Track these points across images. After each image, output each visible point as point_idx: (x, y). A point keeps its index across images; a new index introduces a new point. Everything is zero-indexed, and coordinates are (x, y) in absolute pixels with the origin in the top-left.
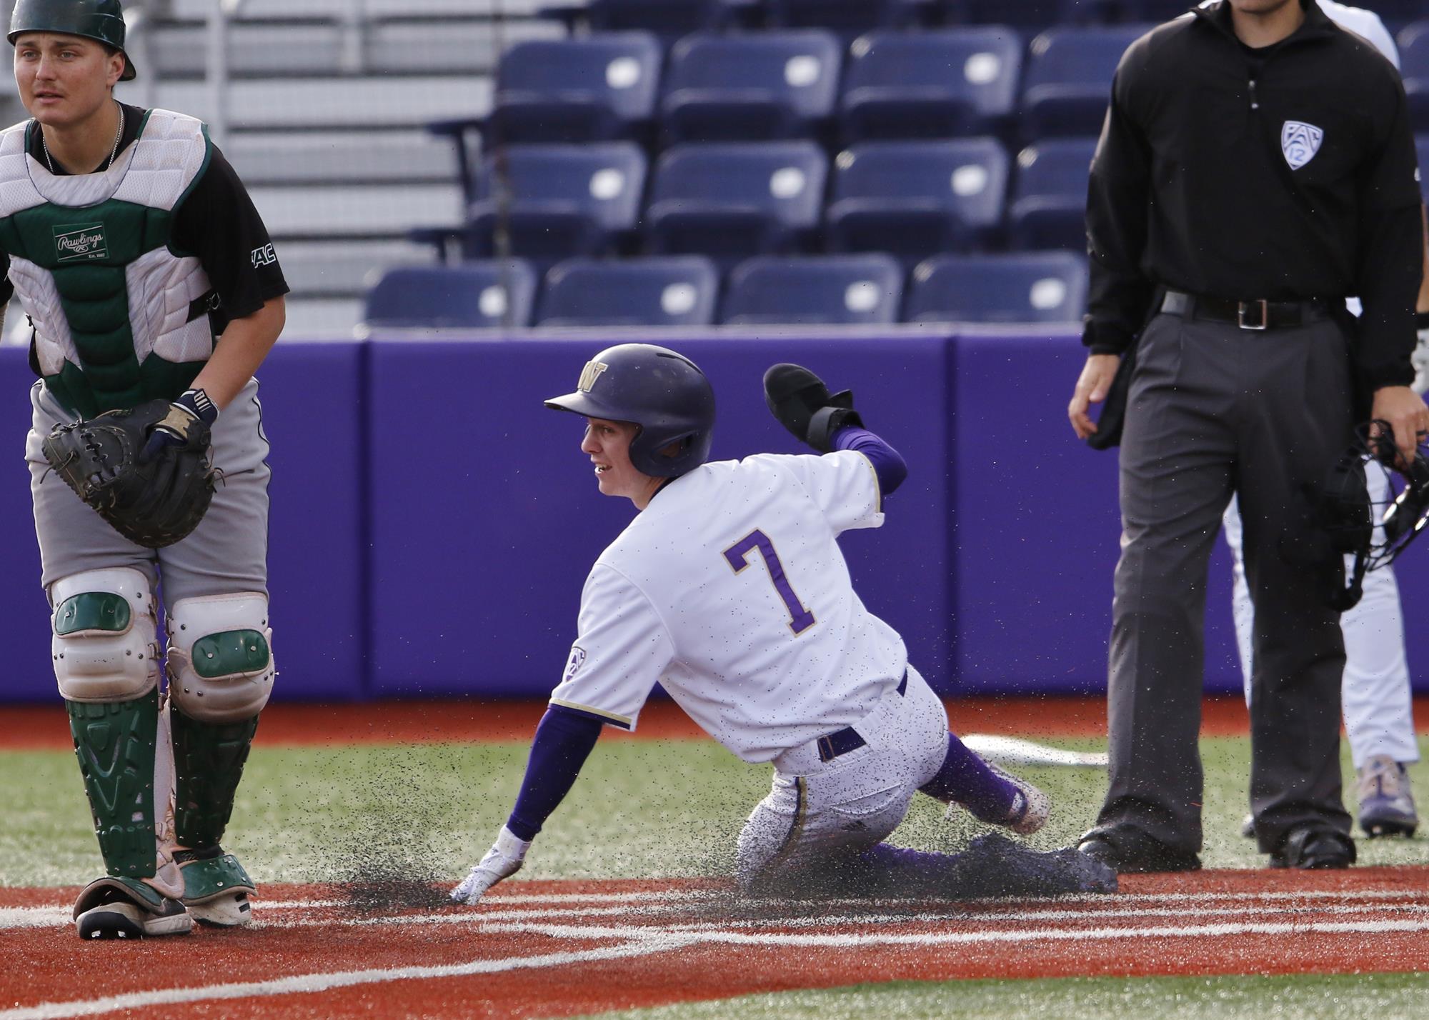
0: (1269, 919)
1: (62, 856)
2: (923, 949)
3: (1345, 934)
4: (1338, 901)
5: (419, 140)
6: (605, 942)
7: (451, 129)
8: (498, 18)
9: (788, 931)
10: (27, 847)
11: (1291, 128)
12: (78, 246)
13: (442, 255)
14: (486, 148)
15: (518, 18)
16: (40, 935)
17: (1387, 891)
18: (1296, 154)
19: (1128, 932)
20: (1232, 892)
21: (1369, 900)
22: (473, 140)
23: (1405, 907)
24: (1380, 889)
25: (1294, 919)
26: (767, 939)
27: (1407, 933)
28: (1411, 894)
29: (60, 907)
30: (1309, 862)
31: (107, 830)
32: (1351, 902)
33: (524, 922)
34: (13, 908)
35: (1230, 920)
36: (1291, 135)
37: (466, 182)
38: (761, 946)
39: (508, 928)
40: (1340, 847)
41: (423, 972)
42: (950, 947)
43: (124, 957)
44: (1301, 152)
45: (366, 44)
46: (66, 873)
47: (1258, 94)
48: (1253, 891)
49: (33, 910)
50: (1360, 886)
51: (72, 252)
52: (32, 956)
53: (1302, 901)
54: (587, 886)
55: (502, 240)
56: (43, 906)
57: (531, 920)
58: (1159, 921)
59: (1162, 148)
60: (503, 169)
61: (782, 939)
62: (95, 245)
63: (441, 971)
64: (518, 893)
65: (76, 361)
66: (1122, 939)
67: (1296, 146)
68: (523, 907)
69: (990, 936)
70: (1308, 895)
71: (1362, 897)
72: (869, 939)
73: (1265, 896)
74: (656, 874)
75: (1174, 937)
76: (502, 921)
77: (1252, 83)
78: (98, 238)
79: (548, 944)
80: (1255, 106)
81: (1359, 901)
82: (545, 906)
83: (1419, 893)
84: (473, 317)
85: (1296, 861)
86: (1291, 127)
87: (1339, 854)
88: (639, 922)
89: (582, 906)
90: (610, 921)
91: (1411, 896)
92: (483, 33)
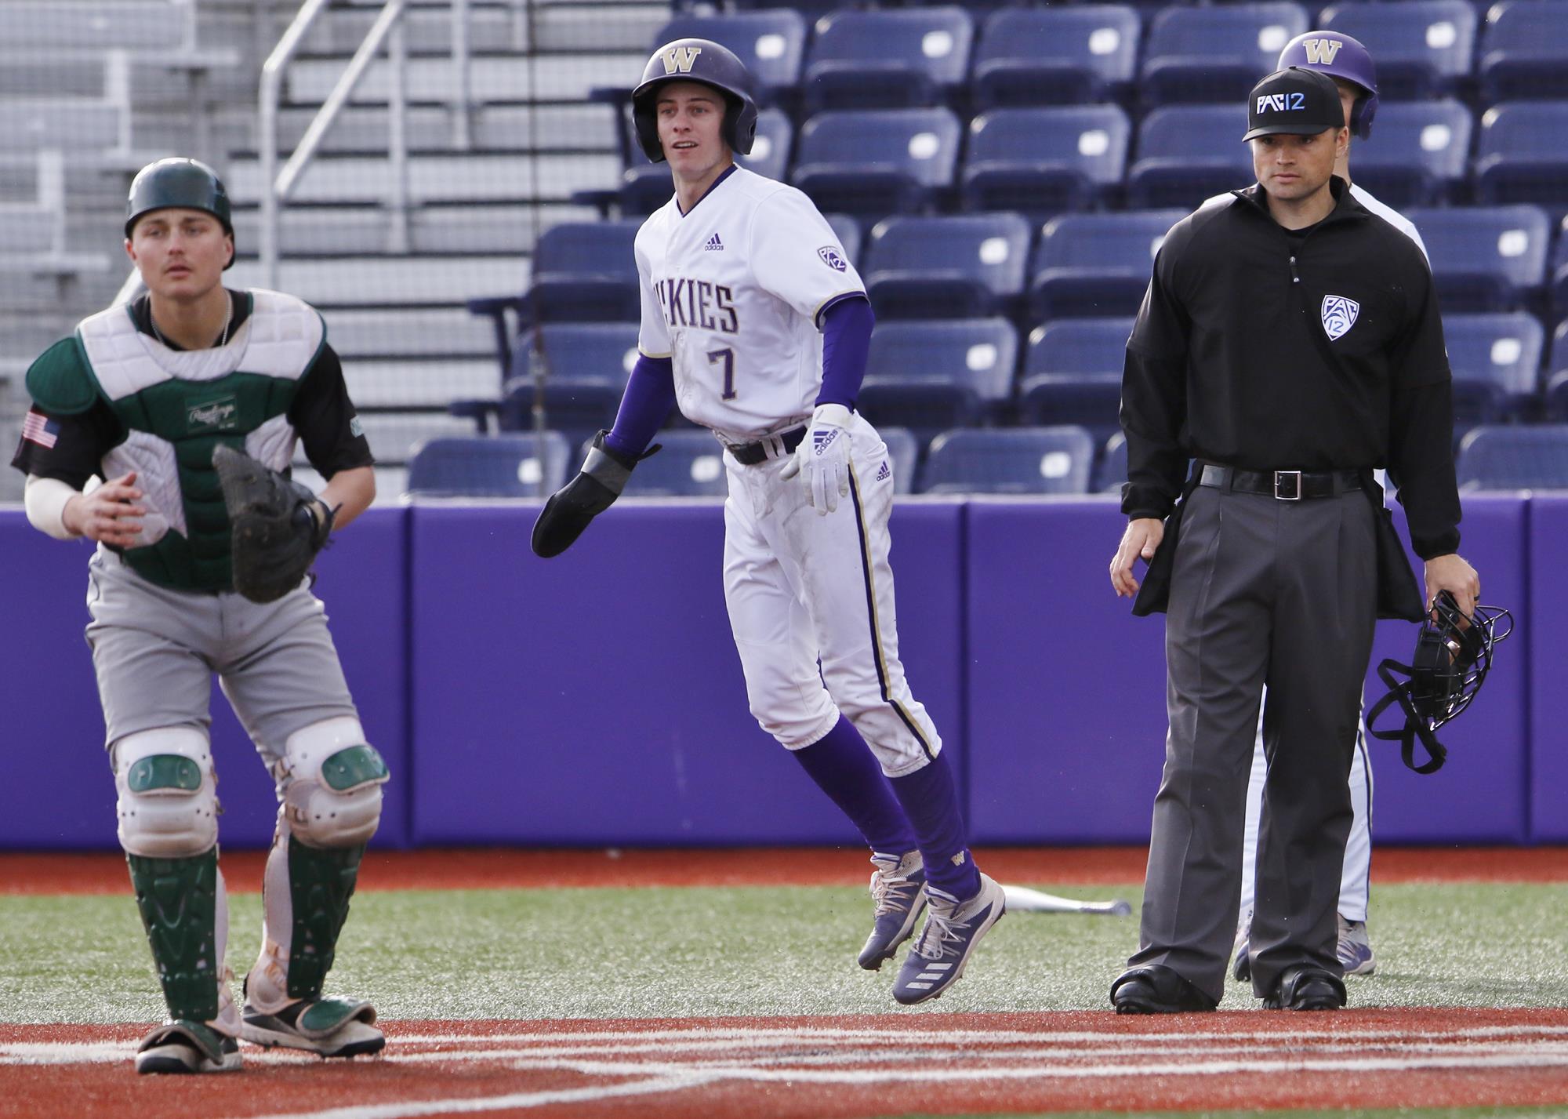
0: (1263, 1057)
1: (119, 994)
2: (935, 1086)
3: (1335, 1072)
4: (1329, 1041)
5: (462, 317)
6: (634, 1077)
7: (491, 308)
8: (536, 202)
9: (807, 1067)
10: (86, 986)
11: (1330, 302)
12: (209, 417)
13: (483, 427)
14: (523, 328)
15: (555, 202)
16: (98, 1070)
17: (1376, 1031)
18: (1334, 326)
19: (1130, 1070)
20: (1227, 1030)
21: (1358, 1040)
22: (511, 317)
23: (1392, 1046)
24: (1368, 1030)
25: (1287, 1056)
26: (788, 1075)
27: (1393, 1071)
28: (1398, 1034)
29: (117, 1042)
30: (1301, 1004)
31: (173, 977)
32: (1341, 1041)
33: (558, 1058)
34: (72, 1043)
35: (1226, 1057)
36: (1329, 308)
37: (505, 357)
38: (782, 1082)
39: (541, 1064)
40: (1331, 990)
41: (462, 1105)
42: (959, 1083)
43: (178, 1091)
44: (1340, 324)
45: (410, 225)
46: (122, 1011)
47: (1299, 268)
48: (1248, 1031)
49: (91, 1045)
50: (1349, 1027)
51: (203, 423)
52: (91, 1089)
53: (1295, 1039)
54: (618, 1025)
55: (538, 413)
56: (101, 1042)
57: (564, 1056)
58: (1157, 1059)
59: (1206, 322)
60: (539, 345)
61: (803, 1075)
62: (226, 415)
63: (479, 1104)
64: (552, 1031)
65: (184, 531)
66: (1124, 1076)
67: (1334, 318)
68: (556, 1044)
69: (998, 1073)
70: (1300, 1035)
71: (1351, 1037)
72: (884, 1076)
73: (1259, 1035)
74: (682, 1014)
75: (1173, 1075)
76: (536, 1058)
77: (1293, 259)
78: (230, 408)
79: (577, 1079)
80: (1296, 280)
81: (1349, 1041)
82: (578, 1044)
83: (1405, 1033)
84: (512, 486)
85: (1289, 1002)
86: (1329, 300)
87: (1331, 996)
88: (666, 1058)
89: (612, 1044)
90: (638, 1058)
91: (1398, 1036)
92: (524, 215)
